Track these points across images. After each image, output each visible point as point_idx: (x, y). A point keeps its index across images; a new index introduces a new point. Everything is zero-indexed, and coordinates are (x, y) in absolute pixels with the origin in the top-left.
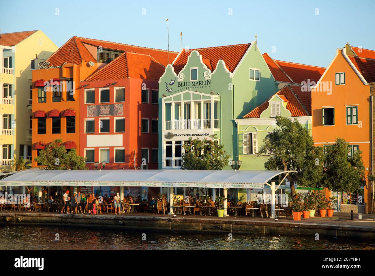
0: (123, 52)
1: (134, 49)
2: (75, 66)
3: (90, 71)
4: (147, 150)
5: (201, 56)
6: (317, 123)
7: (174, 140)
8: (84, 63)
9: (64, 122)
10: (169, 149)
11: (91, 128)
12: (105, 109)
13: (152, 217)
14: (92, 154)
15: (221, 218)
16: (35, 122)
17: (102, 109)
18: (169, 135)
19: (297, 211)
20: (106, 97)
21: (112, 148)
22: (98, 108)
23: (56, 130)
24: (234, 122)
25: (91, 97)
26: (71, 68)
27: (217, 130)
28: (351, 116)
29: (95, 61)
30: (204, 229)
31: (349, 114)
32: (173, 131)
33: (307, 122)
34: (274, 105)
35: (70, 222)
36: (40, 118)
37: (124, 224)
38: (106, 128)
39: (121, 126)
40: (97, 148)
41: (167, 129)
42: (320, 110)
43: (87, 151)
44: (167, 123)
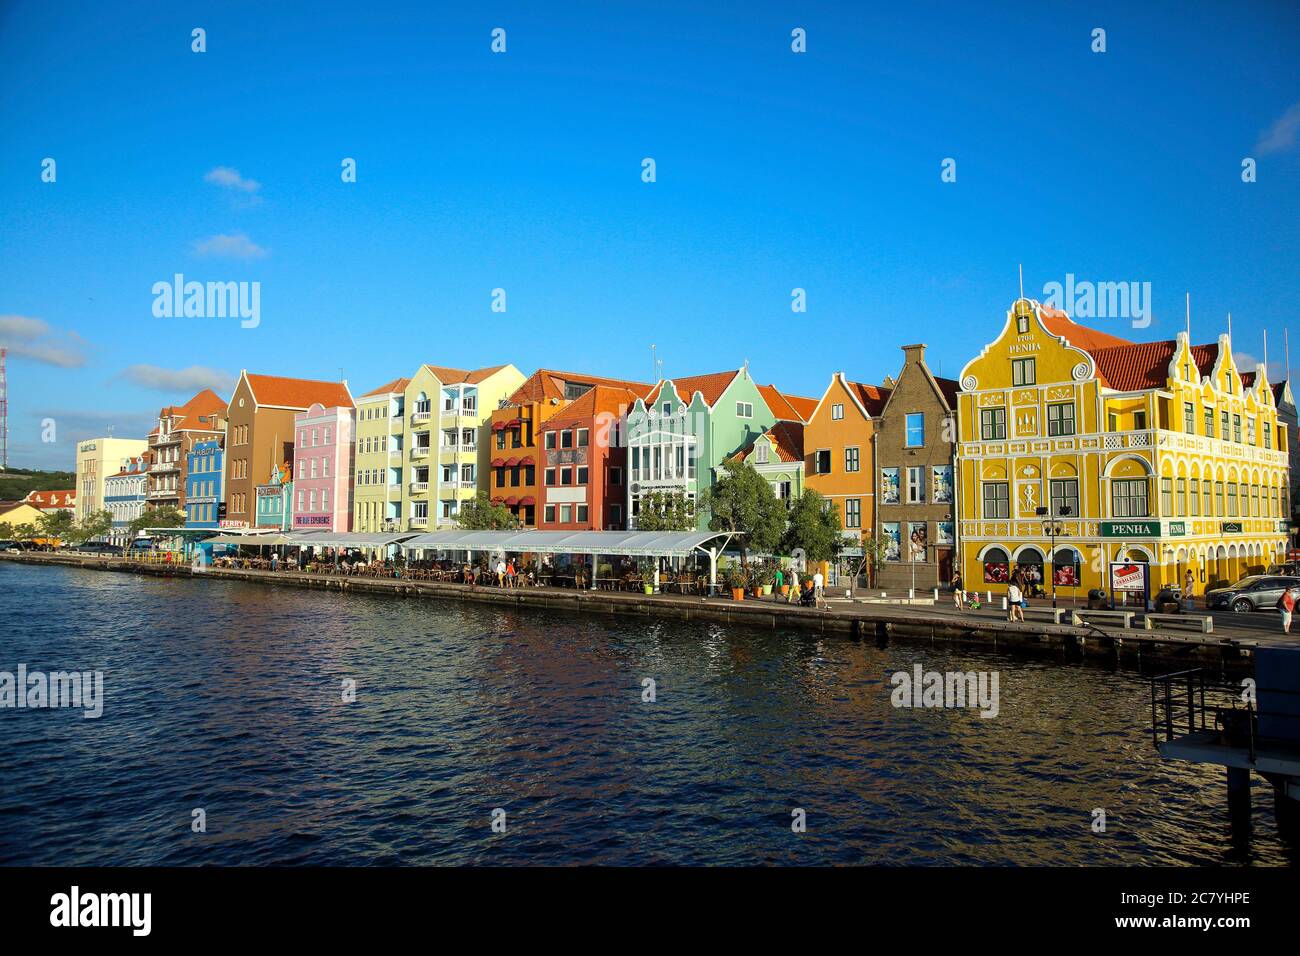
0: (592, 386)
1: (604, 382)
2: (536, 404)
3: (554, 410)
4: (618, 508)
5: (675, 387)
6: (810, 471)
7: (642, 493)
8: (547, 400)
9: (523, 473)
10: (636, 505)
11: (551, 480)
12: (567, 456)
13: (556, 593)
14: (552, 512)
15: (649, 596)
16: (494, 474)
17: (564, 455)
18: (636, 488)
19: (737, 587)
20: (568, 440)
21: (574, 504)
22: (560, 454)
23: (515, 482)
24: (712, 470)
25: (552, 440)
26: (530, 407)
27: (693, 480)
28: (850, 460)
29: (562, 398)
30: (617, 610)
31: (849, 458)
32: (642, 482)
33: (798, 469)
34: (760, 449)
35: (483, 599)
36: (498, 468)
37: (525, 602)
38: (567, 480)
39: (585, 477)
40: (558, 504)
41: (634, 479)
42: (814, 455)
43: (547, 508)
44: (634, 472)
